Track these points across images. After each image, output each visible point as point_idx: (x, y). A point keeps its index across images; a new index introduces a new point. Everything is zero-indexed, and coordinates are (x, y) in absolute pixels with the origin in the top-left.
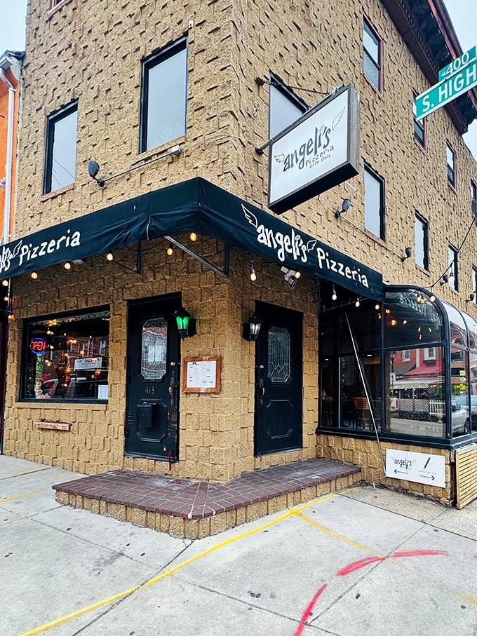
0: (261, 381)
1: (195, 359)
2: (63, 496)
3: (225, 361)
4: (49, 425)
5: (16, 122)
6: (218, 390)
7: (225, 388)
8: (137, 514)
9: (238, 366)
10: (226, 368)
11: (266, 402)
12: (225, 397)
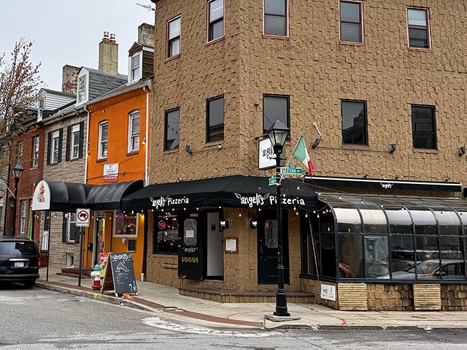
0: (261, 247)
1: (229, 238)
2: (182, 292)
3: (239, 239)
4: (169, 266)
5: (150, 110)
6: (237, 251)
7: (240, 251)
8: (208, 296)
9: (247, 241)
10: (240, 243)
11: (264, 258)
12: (240, 255)
